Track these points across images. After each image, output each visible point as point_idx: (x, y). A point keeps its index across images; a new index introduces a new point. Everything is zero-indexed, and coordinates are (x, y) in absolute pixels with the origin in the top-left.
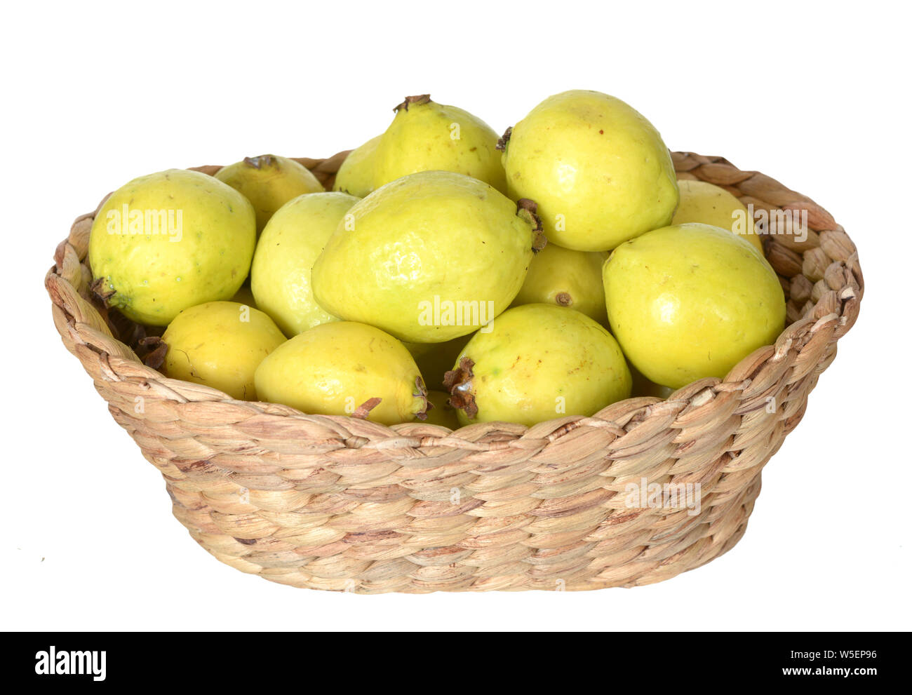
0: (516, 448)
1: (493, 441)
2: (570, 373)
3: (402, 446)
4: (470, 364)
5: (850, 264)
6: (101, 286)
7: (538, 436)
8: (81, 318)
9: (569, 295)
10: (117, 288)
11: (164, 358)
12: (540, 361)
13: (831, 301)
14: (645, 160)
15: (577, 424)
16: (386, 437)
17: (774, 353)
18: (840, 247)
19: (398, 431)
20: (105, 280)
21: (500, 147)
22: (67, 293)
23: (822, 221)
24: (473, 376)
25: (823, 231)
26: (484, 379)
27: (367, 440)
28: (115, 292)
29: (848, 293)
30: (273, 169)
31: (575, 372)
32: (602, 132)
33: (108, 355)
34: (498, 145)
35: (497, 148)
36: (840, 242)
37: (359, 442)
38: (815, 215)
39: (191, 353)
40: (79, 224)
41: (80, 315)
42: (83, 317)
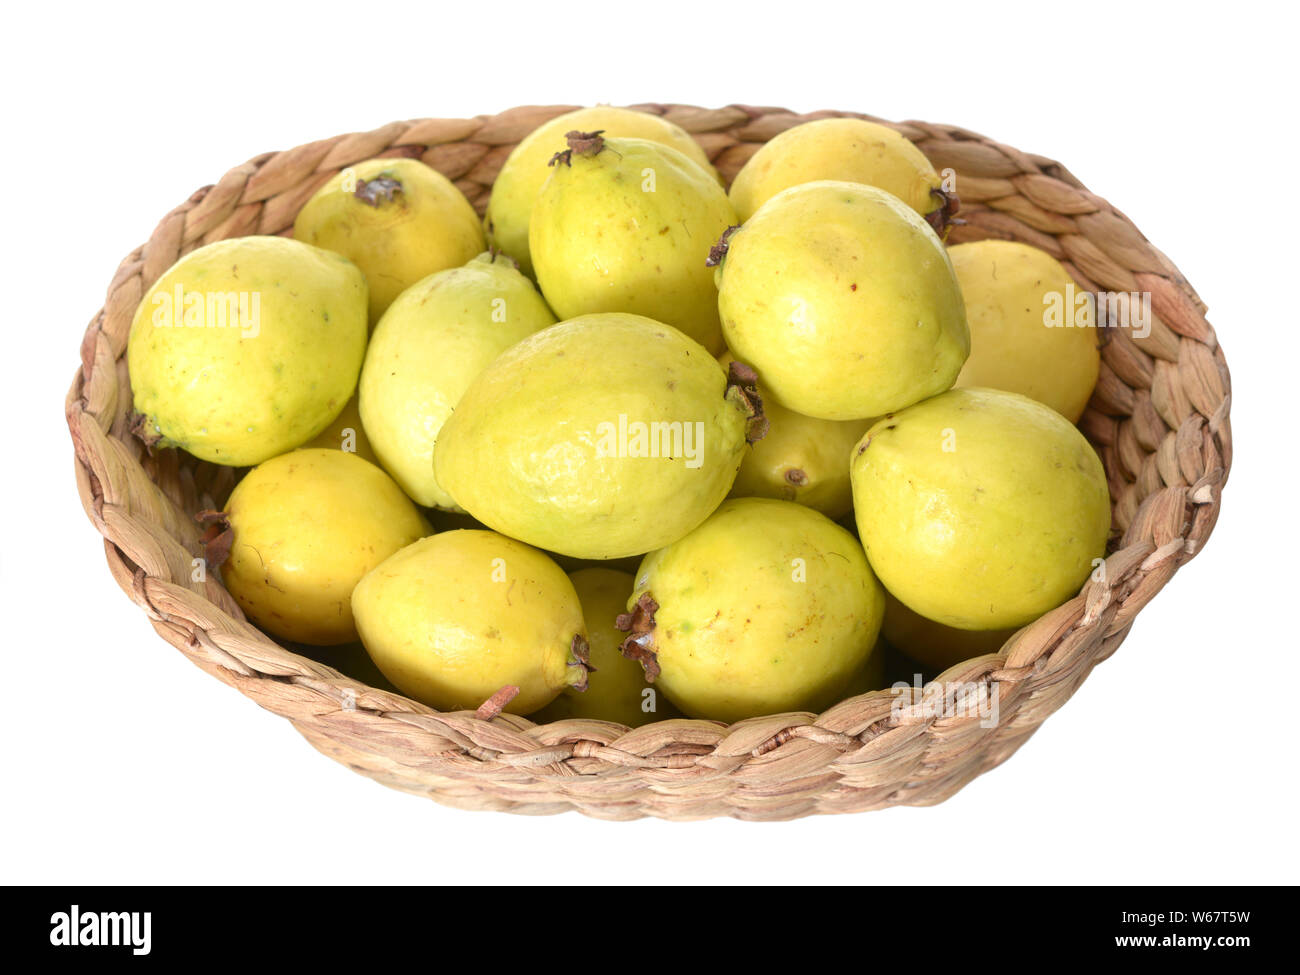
0: (705, 768)
1: (674, 755)
2: (790, 636)
3: (545, 763)
4: (652, 606)
5: (1215, 424)
6: (143, 427)
7: (736, 753)
8: (112, 497)
9: (803, 473)
10: (165, 432)
11: (229, 552)
12: (748, 621)
13: (1176, 516)
14: (917, 324)
15: (792, 733)
16: (523, 751)
17: (1084, 614)
18: (1204, 388)
19: (541, 739)
20: (148, 419)
21: (713, 263)
22: (93, 449)
23: (1185, 323)
24: (655, 624)
25: (1186, 337)
26: (669, 635)
27: (497, 754)
28: (162, 436)
29: (1202, 494)
30: (395, 207)
31: (797, 634)
32: (854, 287)
33: (145, 573)
34: (709, 259)
35: (708, 265)
36: (1204, 375)
37: (486, 755)
38: (1177, 310)
39: (265, 553)
40: (118, 291)
41: (110, 491)
42: (113, 494)
